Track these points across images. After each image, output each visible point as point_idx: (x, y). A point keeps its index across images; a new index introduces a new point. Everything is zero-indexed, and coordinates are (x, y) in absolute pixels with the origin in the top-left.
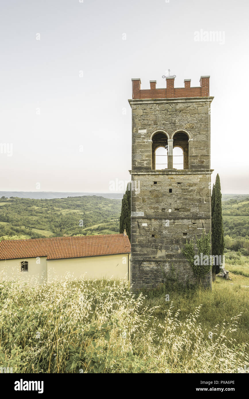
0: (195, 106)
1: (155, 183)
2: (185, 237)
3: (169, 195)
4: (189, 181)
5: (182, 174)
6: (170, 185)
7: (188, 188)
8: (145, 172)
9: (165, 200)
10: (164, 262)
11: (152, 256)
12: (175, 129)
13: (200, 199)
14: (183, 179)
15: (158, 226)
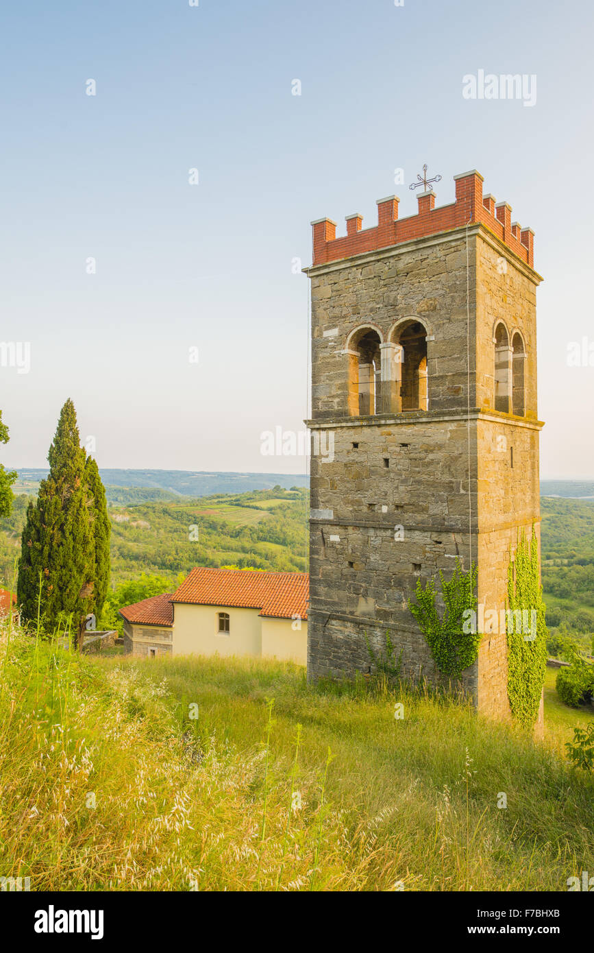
0: (438, 256)
1: (356, 445)
2: (416, 574)
3: (383, 472)
4: (425, 440)
5: (410, 424)
6: (385, 450)
7: (423, 455)
8: (333, 423)
9: (375, 485)
10: (371, 626)
11: (348, 609)
12: (395, 318)
13: (451, 482)
14: (413, 435)
15: (360, 542)
